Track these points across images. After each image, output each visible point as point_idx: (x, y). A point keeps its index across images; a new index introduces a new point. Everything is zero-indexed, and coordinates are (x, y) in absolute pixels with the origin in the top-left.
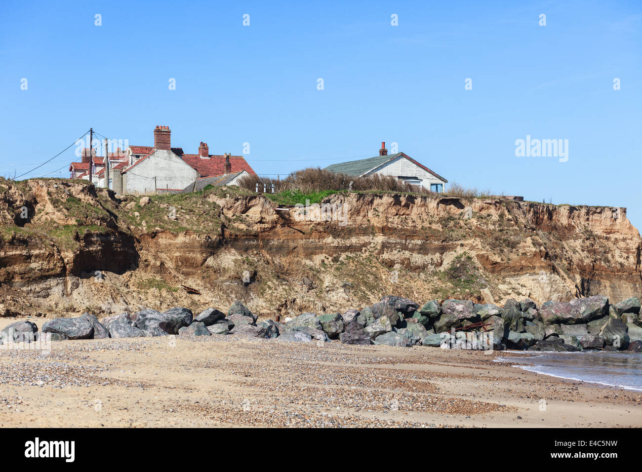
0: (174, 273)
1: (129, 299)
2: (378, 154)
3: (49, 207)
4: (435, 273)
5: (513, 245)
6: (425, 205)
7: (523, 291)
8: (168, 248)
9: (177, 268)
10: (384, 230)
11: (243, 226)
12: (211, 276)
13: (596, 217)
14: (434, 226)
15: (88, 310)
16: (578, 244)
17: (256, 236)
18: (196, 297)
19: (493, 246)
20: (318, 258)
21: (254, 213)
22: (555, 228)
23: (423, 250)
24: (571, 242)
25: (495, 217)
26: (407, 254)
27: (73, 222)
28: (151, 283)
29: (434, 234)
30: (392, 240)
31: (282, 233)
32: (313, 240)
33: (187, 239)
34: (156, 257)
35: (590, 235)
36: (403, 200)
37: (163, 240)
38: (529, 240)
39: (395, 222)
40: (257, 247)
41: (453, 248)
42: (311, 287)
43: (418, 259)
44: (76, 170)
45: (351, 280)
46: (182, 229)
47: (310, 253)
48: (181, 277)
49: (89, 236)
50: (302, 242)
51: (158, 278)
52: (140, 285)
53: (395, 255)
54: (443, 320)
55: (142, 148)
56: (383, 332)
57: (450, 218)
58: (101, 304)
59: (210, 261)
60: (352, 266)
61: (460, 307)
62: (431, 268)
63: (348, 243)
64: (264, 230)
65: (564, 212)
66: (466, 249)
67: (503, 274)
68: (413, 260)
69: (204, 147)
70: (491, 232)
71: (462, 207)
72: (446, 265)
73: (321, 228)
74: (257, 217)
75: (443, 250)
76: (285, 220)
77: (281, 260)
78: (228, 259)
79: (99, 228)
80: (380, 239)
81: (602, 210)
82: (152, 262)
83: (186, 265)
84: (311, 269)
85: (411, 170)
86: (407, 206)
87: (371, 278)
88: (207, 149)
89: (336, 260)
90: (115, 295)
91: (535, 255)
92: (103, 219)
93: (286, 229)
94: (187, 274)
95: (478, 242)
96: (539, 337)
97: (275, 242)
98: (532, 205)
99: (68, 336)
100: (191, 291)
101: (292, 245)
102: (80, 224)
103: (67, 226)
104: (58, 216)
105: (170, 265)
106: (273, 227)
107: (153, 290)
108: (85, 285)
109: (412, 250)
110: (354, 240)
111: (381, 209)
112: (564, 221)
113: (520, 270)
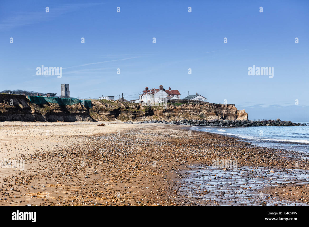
0: (158, 116)
1: (152, 119)
2: (196, 94)
3: (142, 107)
4: (198, 116)
5: (211, 111)
6: (197, 105)
7: (211, 118)
8: (158, 112)
9: (159, 115)
10: (190, 109)
11: (169, 109)
12: (164, 116)
13: (229, 106)
14: (199, 108)
15: (147, 120)
16: (225, 111)
17: (171, 110)
18: (161, 119)
19: (208, 111)
20: (180, 113)
21: (170, 107)
22: (221, 108)
23: (196, 112)
24: (224, 110)
25: (209, 107)
26: (194, 113)
27: (145, 109)
28: (155, 117)
29: (198, 109)
30: (191, 111)
31: (175, 110)
32: (179, 111)
33: (160, 111)
34: (156, 113)
35: (227, 109)
36: (194, 104)
37: (157, 111)
38: (213, 110)
39: (192, 108)
40: (171, 112)
41: (201, 112)
42: (178, 118)
43: (195, 113)
44: (144, 92)
45: (184, 117)
46: (160, 109)
47: (179, 113)
48: (159, 116)
49: (147, 111)
50: (177, 111)
51: (156, 116)
52: (154, 117)
53: (192, 113)
54: (191, 122)
55: (157, 89)
56: (182, 123)
57: (201, 107)
58: (148, 120)
59: (164, 114)
60: (185, 115)
61: (194, 121)
62: (197, 115)
63: (184, 111)
64: (172, 109)
65: (223, 105)
66: (203, 112)
67: (209, 116)
68: (194, 114)
69: (170, 88)
70: (208, 109)
71: (204, 105)
72: (200, 114)
73: (180, 109)
74: (171, 107)
75: (199, 112)
76: (175, 108)
77: (174, 114)
78: (166, 114)
79: (148, 110)
80: (189, 110)
81: (230, 105)
82: (156, 114)
83: (160, 115)
84: (178, 115)
85: (201, 97)
86: (194, 105)
87: (187, 116)
88: (170, 89)
89: (182, 114)
90: (150, 119)
91: (214, 113)
92: (149, 109)
93: (175, 109)
94: (160, 116)
95: (205, 111)
96: (205, 124)
97: (173, 111)
98: (216, 105)
99: (145, 123)
100: (161, 118)
101: (176, 111)
102: (146, 109)
103: (144, 110)
104: (143, 108)
105: (158, 114)
106: (173, 109)
107: (155, 118)
108: (146, 117)
109: (194, 112)
110: (185, 111)
111: (190, 106)
112: (223, 107)
113: (211, 115)
